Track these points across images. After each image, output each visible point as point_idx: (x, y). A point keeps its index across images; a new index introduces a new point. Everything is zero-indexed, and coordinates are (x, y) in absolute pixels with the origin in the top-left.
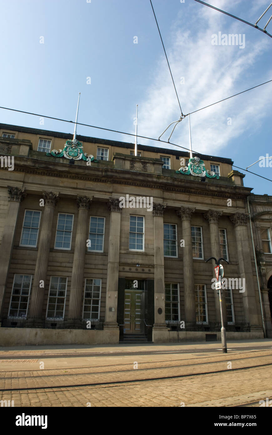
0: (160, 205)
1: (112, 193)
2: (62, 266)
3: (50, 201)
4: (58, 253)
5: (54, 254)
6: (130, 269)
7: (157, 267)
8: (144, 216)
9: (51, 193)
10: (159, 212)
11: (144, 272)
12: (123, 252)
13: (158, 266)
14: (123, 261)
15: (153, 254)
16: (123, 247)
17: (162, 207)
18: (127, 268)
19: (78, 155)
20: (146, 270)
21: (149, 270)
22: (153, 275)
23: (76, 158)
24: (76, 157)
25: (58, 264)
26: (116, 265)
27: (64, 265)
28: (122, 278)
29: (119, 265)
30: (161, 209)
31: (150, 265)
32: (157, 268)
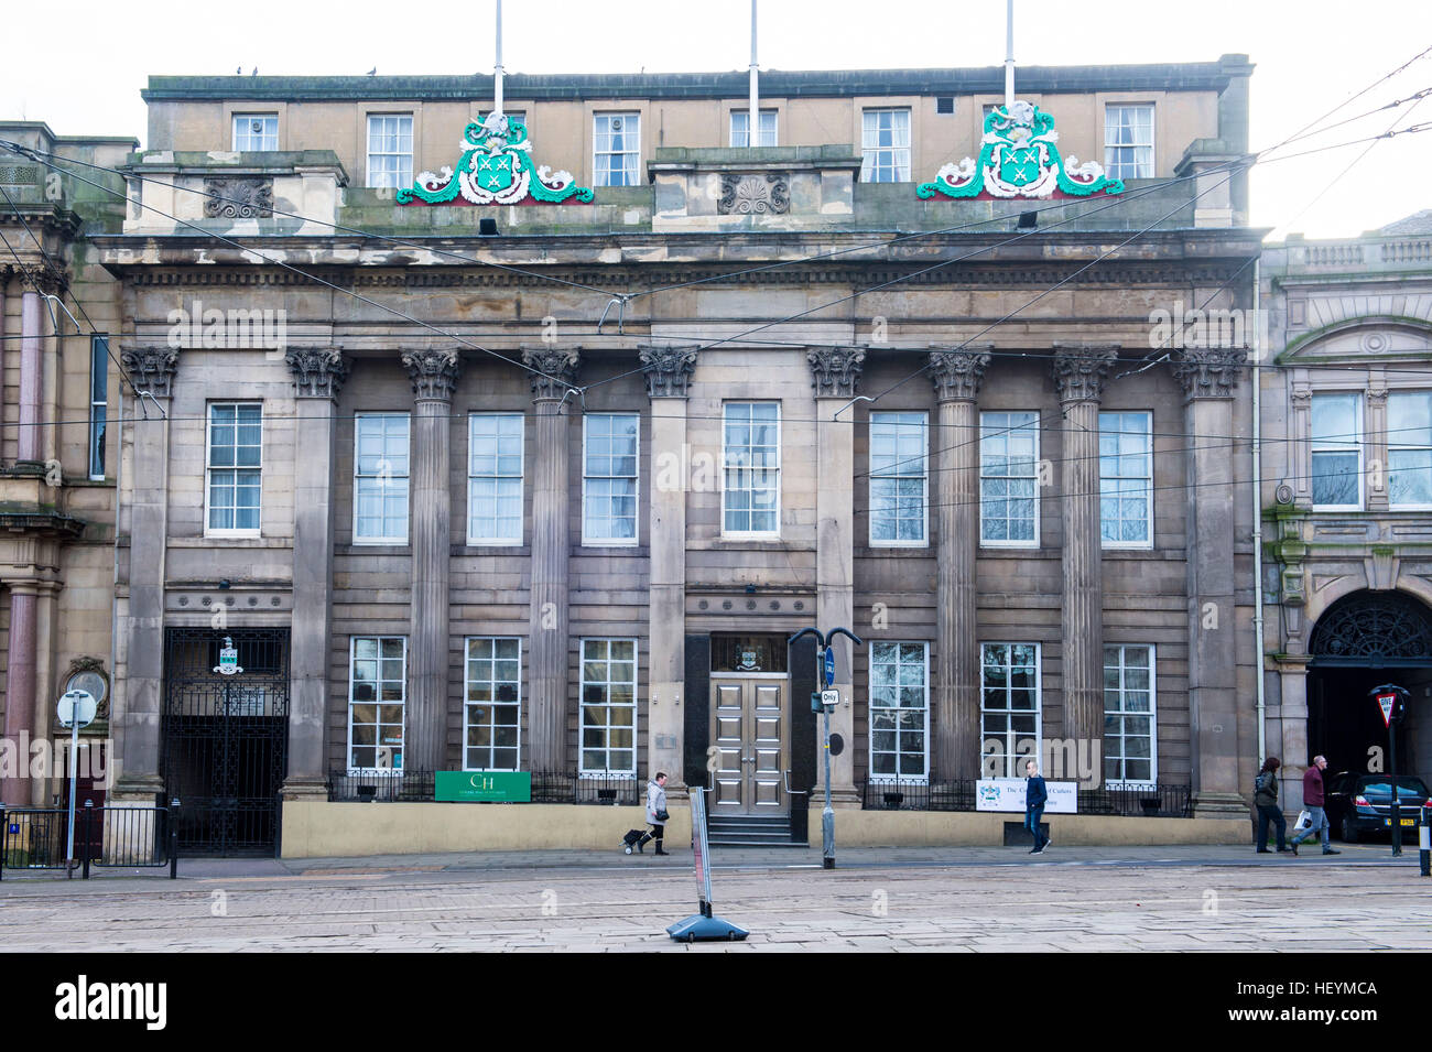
0: (837, 351)
1: (648, 323)
2: (499, 601)
3: (431, 384)
4: (483, 560)
5: (468, 564)
6: (727, 605)
7: (824, 592)
8: (780, 400)
9: (431, 353)
10: (835, 381)
11: (780, 611)
12: (698, 544)
13: (830, 589)
14: (700, 577)
15: (813, 546)
16: (698, 529)
17: (850, 359)
18: (716, 603)
19: (513, 179)
20: (787, 604)
21: (799, 606)
22: (813, 620)
23: (506, 196)
24: (508, 192)
25: (485, 598)
26: (677, 593)
27: (504, 597)
28: (698, 639)
29: (686, 594)
30: (846, 368)
31: (798, 588)
32: (824, 597)
